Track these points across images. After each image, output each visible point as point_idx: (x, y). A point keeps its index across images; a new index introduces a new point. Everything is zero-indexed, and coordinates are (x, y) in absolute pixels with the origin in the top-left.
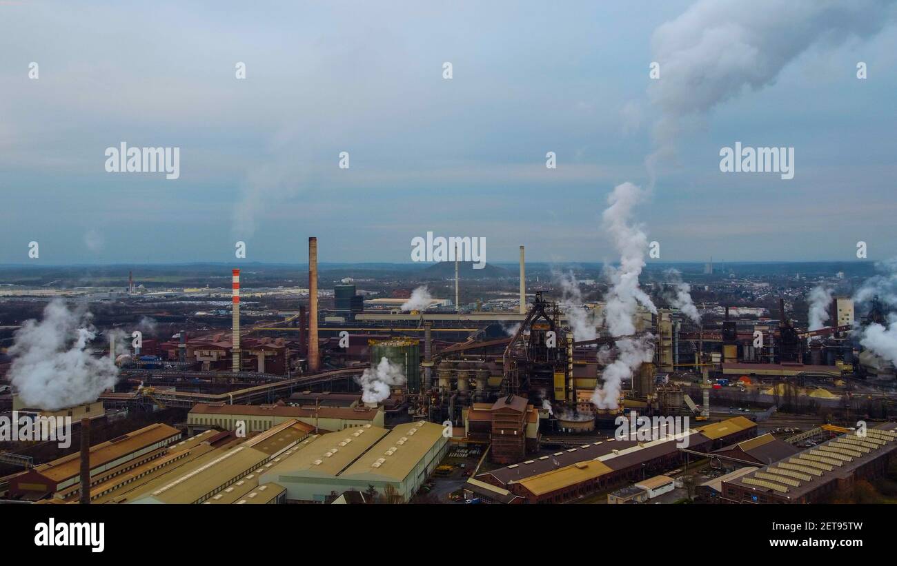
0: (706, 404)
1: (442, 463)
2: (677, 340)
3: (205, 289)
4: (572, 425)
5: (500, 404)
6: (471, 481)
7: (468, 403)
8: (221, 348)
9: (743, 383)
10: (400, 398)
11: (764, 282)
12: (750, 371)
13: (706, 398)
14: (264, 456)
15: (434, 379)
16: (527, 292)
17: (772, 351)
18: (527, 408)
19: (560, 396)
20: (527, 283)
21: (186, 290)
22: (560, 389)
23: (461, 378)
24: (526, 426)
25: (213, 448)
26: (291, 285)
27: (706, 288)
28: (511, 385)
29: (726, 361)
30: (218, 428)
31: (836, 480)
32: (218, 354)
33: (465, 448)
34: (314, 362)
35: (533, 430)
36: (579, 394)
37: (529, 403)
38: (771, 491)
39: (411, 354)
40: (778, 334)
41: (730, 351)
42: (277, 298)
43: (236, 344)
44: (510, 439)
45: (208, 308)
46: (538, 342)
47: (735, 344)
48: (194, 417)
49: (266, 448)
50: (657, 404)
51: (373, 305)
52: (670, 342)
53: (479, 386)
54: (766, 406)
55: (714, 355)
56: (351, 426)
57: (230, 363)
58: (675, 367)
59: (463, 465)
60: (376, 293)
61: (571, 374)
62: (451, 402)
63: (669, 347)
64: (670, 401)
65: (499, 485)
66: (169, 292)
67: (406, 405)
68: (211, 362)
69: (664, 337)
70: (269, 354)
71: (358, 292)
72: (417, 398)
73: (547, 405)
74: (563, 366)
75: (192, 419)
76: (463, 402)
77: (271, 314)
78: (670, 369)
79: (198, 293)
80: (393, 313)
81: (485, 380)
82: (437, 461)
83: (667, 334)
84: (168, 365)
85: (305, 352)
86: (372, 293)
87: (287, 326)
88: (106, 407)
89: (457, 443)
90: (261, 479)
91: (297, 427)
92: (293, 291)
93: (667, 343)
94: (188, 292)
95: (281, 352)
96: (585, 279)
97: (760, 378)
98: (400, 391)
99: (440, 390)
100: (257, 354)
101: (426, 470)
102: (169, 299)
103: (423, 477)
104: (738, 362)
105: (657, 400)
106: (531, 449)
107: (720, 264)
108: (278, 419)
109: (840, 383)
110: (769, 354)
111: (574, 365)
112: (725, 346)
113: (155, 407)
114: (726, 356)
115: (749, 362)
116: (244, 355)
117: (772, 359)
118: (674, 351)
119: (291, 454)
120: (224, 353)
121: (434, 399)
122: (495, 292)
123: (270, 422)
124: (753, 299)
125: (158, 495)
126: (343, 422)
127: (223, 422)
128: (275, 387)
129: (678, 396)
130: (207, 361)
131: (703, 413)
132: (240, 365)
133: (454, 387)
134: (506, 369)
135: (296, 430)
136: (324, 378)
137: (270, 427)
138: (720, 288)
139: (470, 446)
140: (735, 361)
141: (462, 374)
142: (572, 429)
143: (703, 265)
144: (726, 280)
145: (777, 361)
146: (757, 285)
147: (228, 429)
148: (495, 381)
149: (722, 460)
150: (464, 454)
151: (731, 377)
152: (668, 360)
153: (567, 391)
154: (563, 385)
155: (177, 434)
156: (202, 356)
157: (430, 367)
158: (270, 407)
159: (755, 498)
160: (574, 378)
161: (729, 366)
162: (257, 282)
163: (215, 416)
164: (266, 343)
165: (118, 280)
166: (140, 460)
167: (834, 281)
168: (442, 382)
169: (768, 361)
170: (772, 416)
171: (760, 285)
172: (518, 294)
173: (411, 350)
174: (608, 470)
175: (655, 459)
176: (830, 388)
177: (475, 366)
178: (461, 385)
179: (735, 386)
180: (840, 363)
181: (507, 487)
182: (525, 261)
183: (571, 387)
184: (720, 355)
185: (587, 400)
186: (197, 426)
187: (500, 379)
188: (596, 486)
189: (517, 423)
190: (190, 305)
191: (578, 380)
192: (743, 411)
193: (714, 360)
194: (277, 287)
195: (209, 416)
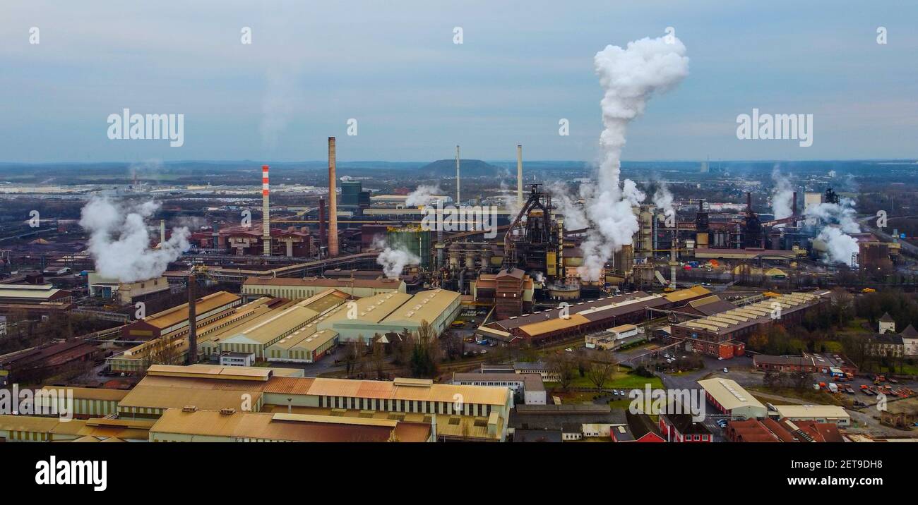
0: (674, 278)
1: (456, 320)
2: (656, 229)
3: (208, 187)
4: (560, 294)
5: (503, 273)
6: (481, 328)
7: (475, 277)
8: (252, 236)
9: (710, 264)
10: (417, 275)
11: (758, 180)
12: (718, 255)
13: (674, 273)
14: (315, 313)
15: (446, 257)
16: (524, 189)
17: (738, 238)
18: (524, 278)
19: (552, 271)
20: (524, 182)
21: (190, 188)
22: (552, 266)
23: (468, 257)
24: (523, 292)
25: (270, 309)
26: (293, 183)
27: (699, 186)
28: (510, 261)
29: (699, 247)
30: (269, 296)
31: (758, 324)
32: (250, 241)
33: (474, 310)
34: (334, 248)
35: (529, 295)
36: (567, 270)
37: (526, 274)
38: (706, 329)
39: (425, 238)
40: (744, 223)
41: (702, 238)
42: (282, 195)
43: (267, 232)
44: (511, 301)
45: (218, 204)
46: (534, 227)
47: (706, 232)
48: (247, 288)
49: (316, 308)
50: (632, 278)
51: (376, 201)
52: (650, 230)
53: (484, 263)
54: (725, 282)
55: (688, 242)
56: (380, 293)
57: (262, 249)
58: (653, 252)
59: (473, 321)
60: (378, 191)
61: (561, 253)
62: (461, 276)
63: (649, 234)
64: (644, 276)
65: (502, 330)
66: (173, 189)
67: (421, 281)
68: (244, 248)
69: (645, 226)
70: (296, 241)
71: (364, 189)
72: (431, 275)
73: (540, 278)
74: (554, 247)
75: (246, 290)
76: (470, 277)
77: (280, 209)
78: (650, 254)
79: (203, 190)
80: (399, 208)
81: (489, 259)
82: (452, 318)
83: (647, 223)
84: (203, 251)
85: (326, 241)
86: (373, 191)
87: (299, 219)
88: (169, 282)
89: (467, 306)
90: (319, 327)
91: (336, 294)
92: (295, 188)
93: (647, 232)
94: (192, 189)
95: (307, 239)
96: (582, 177)
97: (726, 261)
98: (415, 270)
99: (451, 267)
100: (286, 240)
101: (444, 323)
102: (176, 196)
103: (442, 328)
104: (709, 248)
105: (632, 275)
106: (527, 308)
107: (716, 163)
108: (319, 289)
109: (794, 264)
110: (736, 240)
111: (564, 247)
112: (698, 234)
113: (208, 282)
114: (699, 243)
115: (719, 247)
116: (273, 242)
117: (739, 245)
118: (653, 239)
119: (335, 312)
120: (255, 240)
121: (446, 274)
122: (493, 190)
123: (313, 292)
124: (740, 196)
125: (245, 334)
126: (374, 290)
127: (273, 291)
128: (309, 266)
129: (650, 272)
130: (240, 247)
131: (670, 286)
132: (270, 251)
133: (462, 264)
134: (507, 248)
135: (336, 296)
136: (349, 259)
137: (313, 295)
138: (712, 185)
139: (478, 308)
140: (706, 247)
141: (470, 254)
142: (561, 297)
143: (699, 164)
144: (720, 178)
145: (742, 247)
146: (748, 183)
147: (277, 296)
148: (497, 261)
149: (677, 314)
150: (474, 314)
151: (702, 261)
152: (648, 246)
153: (558, 267)
154: (554, 263)
155: (237, 300)
156: (236, 242)
157: (442, 249)
158: (311, 279)
159: (694, 335)
160: (564, 258)
161: (701, 251)
162: (255, 180)
163: (265, 287)
164: (293, 232)
165: (113, 178)
166: (215, 317)
167: (825, 180)
168: (453, 261)
169: (736, 247)
170: (729, 289)
171: (752, 183)
172: (515, 191)
173: (425, 235)
174: (587, 321)
175: (625, 315)
176: (784, 268)
177: (479, 247)
178: (469, 263)
179: (704, 267)
180: (796, 248)
181: (508, 331)
182: (523, 160)
183: (561, 264)
184: (693, 242)
185: (574, 275)
186: (250, 295)
187: (501, 259)
188: (577, 332)
189: (516, 288)
190: (199, 202)
191: (567, 259)
192: (705, 285)
193: (688, 246)
194: (279, 184)
195: (260, 287)
